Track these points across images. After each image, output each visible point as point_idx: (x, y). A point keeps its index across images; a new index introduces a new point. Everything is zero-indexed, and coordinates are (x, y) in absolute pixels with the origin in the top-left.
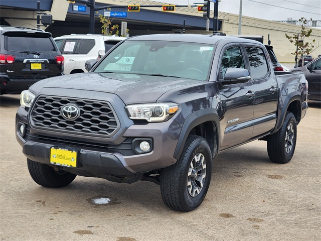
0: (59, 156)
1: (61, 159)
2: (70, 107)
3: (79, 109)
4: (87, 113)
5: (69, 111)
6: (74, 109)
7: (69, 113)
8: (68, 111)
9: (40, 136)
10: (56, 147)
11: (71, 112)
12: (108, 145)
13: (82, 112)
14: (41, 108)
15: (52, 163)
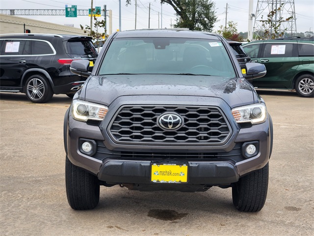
0: (162, 173)
1: (166, 176)
2: (170, 116)
3: (183, 118)
4: (192, 121)
5: (170, 121)
6: (176, 118)
7: (170, 123)
8: (168, 121)
9: (122, 152)
10: (158, 163)
11: (173, 121)
12: (217, 154)
13: (186, 120)
14: (126, 119)
15: (155, 181)
